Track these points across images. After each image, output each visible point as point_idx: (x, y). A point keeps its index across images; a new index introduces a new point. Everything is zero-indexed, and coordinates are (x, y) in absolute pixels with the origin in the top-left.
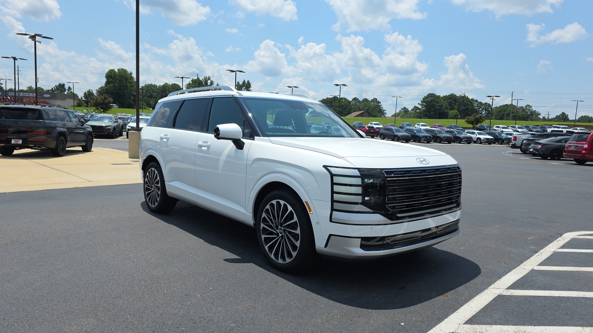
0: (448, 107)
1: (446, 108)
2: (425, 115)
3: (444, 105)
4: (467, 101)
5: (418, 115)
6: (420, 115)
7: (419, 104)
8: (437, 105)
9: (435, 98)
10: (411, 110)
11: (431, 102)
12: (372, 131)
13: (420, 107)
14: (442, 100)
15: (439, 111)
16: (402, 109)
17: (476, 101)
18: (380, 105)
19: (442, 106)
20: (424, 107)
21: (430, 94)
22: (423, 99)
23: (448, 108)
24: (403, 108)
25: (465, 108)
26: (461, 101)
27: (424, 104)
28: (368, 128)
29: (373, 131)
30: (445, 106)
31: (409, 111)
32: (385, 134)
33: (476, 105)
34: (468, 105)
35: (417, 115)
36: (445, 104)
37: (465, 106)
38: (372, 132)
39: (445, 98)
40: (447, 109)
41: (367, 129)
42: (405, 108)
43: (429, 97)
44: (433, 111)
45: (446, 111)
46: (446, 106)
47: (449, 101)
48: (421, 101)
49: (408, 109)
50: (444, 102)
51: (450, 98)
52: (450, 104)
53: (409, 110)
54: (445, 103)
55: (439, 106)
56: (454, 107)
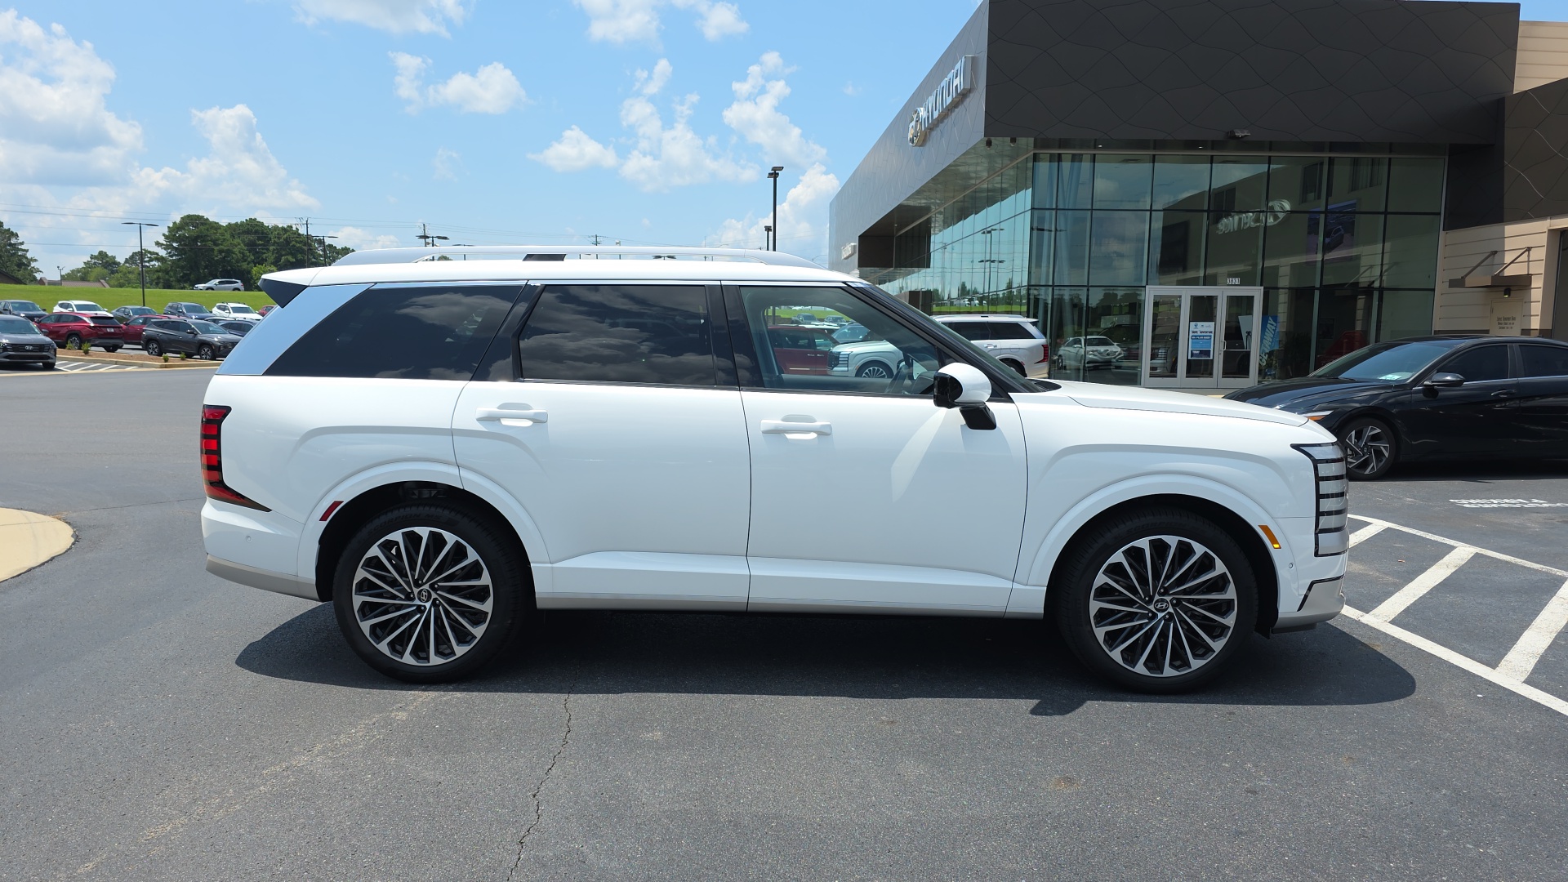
0: (248, 257)
1: (243, 258)
2: (182, 277)
3: (236, 250)
4: (296, 242)
5: (158, 278)
6: (167, 277)
7: (158, 244)
8: (216, 248)
9: (207, 230)
10: (127, 261)
11: (196, 239)
12: (108, 330)
13: (163, 253)
14: (227, 236)
15: (224, 266)
16: (92, 257)
17: (321, 242)
18: (15, 244)
19: (229, 252)
20: (174, 255)
21: (189, 216)
22: (169, 231)
23: (249, 259)
24: (96, 254)
25: (294, 260)
26: (282, 240)
27: (175, 245)
28: (94, 323)
29: (112, 330)
30: (240, 252)
31: (120, 263)
32: (165, 337)
33: (321, 253)
34: (302, 252)
35: (155, 277)
36: (239, 246)
37: (293, 255)
38: (111, 333)
39: (235, 229)
40: (245, 261)
41: (92, 325)
42: (102, 255)
43: (187, 224)
44: (206, 267)
45: (245, 266)
46: (243, 253)
47: (247, 240)
48: (164, 235)
49: (115, 257)
50: (236, 241)
51: (248, 232)
52: (251, 245)
53: (118, 260)
54: (239, 244)
55: (221, 252)
56: (264, 256)
